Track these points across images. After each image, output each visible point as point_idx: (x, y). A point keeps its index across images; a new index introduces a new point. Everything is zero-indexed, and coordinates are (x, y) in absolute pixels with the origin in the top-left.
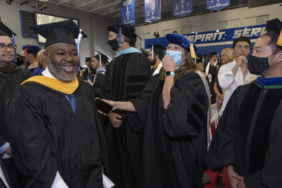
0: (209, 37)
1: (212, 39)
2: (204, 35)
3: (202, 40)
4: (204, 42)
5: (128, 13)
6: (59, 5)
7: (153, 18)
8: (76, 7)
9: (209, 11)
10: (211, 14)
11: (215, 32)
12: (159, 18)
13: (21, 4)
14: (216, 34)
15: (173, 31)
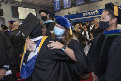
0: (92, 13)
1: (93, 14)
2: (90, 13)
3: (89, 15)
4: (90, 16)
5: (56, 5)
6: (27, 3)
7: (67, 6)
8: (34, 4)
9: (92, 2)
10: (93, 3)
11: (95, 11)
12: (70, 6)
13: (11, 3)
14: (95, 12)
15: (76, 11)
